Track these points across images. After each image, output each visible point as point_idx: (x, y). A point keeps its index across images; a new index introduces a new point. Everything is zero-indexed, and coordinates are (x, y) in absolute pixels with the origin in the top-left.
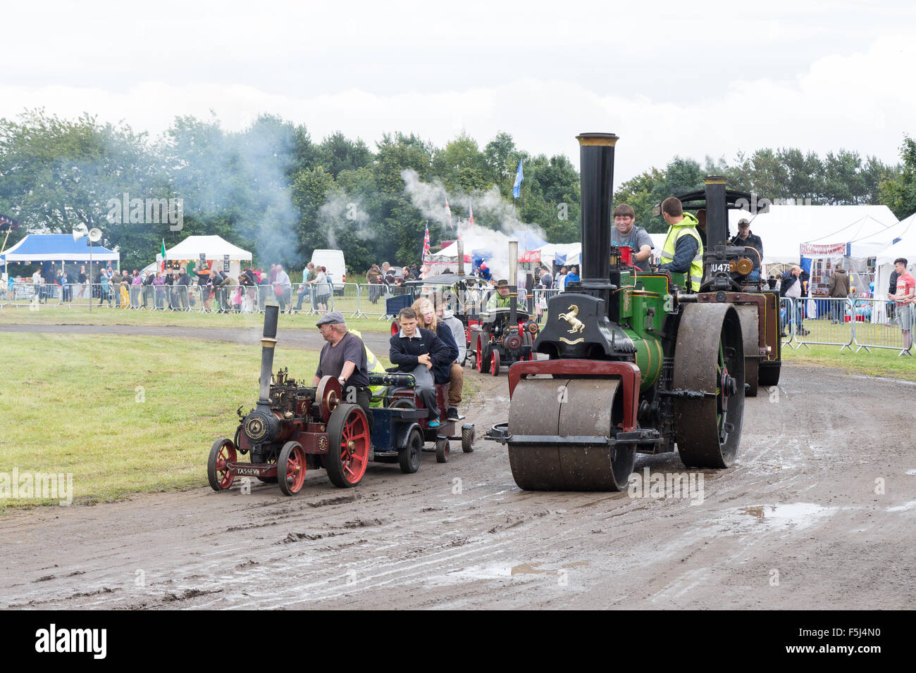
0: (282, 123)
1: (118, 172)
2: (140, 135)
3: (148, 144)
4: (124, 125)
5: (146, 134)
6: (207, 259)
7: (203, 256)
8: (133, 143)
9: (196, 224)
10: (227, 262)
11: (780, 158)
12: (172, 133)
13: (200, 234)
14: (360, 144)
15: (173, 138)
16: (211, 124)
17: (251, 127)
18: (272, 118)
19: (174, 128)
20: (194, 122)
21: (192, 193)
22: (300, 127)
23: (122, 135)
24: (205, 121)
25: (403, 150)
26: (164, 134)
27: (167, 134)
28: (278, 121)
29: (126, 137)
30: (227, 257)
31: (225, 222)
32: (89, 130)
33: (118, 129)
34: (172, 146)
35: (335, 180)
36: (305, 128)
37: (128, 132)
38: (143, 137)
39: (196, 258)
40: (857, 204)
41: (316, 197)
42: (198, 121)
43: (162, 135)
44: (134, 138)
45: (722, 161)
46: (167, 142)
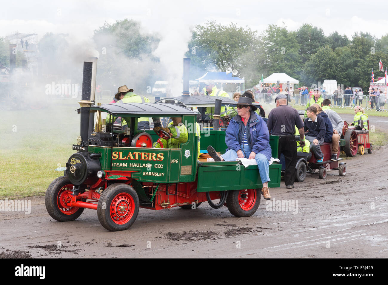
0: (313, 28)
1: (245, 47)
2: (254, 32)
3: (257, 36)
4: (248, 28)
5: (257, 31)
6: (280, 83)
7: (278, 82)
8: (251, 35)
9: (276, 69)
10: (288, 84)
12: (267, 31)
13: (278, 73)
14: (345, 36)
15: (268, 33)
16: (283, 28)
17: (300, 29)
18: (308, 26)
19: (268, 29)
20: (276, 27)
21: (274, 56)
22: (320, 29)
23: (247, 32)
24: (281, 26)
25: (363, 39)
26: (264, 31)
27: (265, 31)
28: (311, 26)
29: (248, 33)
30: (288, 82)
31: (288, 68)
32: (233, 29)
33: (245, 30)
34: (267, 37)
35: (334, 51)
36: (322, 30)
37: (249, 30)
38: (255, 33)
39: (276, 83)
41: (326, 58)
42: (278, 26)
43: (263, 32)
44: (252, 33)
46: (265, 35)
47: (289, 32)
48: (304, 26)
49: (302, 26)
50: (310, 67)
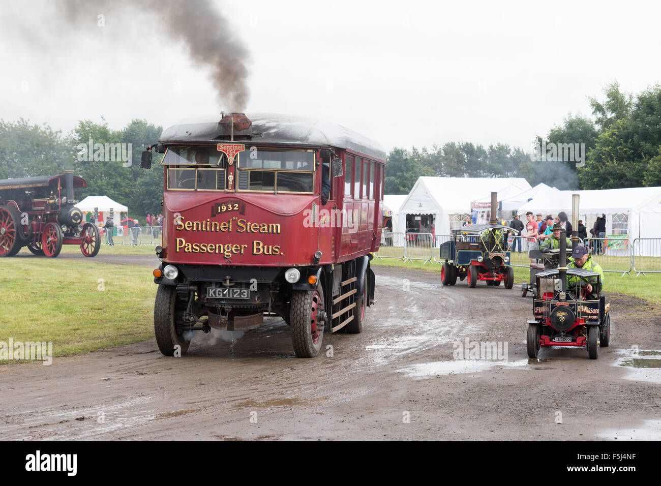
0: (148, 125)
1: (43, 155)
2: (57, 132)
3: (61, 138)
4: (46, 126)
5: (61, 132)
6: (99, 211)
7: (96, 209)
8: (52, 137)
9: (92, 189)
10: (112, 212)
11: (460, 149)
12: (77, 131)
13: (94, 195)
15: (78, 134)
16: (102, 125)
17: (128, 128)
18: (141, 122)
19: (78, 128)
20: (91, 124)
21: (89, 169)
22: (159, 127)
23: (45, 133)
24: (98, 124)
26: (72, 131)
27: (74, 132)
28: (144, 123)
29: (48, 133)
30: (112, 209)
31: (111, 187)
32: (24, 128)
33: (43, 129)
34: (77, 139)
36: (162, 128)
37: (49, 130)
38: (58, 134)
39: (92, 210)
40: (508, 177)
42: (94, 124)
43: (70, 132)
44: (53, 134)
45: (424, 150)
46: (74, 137)
47: (111, 132)
48: (134, 123)
49: (131, 122)
50: (145, 186)
